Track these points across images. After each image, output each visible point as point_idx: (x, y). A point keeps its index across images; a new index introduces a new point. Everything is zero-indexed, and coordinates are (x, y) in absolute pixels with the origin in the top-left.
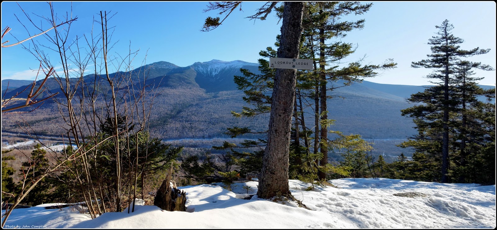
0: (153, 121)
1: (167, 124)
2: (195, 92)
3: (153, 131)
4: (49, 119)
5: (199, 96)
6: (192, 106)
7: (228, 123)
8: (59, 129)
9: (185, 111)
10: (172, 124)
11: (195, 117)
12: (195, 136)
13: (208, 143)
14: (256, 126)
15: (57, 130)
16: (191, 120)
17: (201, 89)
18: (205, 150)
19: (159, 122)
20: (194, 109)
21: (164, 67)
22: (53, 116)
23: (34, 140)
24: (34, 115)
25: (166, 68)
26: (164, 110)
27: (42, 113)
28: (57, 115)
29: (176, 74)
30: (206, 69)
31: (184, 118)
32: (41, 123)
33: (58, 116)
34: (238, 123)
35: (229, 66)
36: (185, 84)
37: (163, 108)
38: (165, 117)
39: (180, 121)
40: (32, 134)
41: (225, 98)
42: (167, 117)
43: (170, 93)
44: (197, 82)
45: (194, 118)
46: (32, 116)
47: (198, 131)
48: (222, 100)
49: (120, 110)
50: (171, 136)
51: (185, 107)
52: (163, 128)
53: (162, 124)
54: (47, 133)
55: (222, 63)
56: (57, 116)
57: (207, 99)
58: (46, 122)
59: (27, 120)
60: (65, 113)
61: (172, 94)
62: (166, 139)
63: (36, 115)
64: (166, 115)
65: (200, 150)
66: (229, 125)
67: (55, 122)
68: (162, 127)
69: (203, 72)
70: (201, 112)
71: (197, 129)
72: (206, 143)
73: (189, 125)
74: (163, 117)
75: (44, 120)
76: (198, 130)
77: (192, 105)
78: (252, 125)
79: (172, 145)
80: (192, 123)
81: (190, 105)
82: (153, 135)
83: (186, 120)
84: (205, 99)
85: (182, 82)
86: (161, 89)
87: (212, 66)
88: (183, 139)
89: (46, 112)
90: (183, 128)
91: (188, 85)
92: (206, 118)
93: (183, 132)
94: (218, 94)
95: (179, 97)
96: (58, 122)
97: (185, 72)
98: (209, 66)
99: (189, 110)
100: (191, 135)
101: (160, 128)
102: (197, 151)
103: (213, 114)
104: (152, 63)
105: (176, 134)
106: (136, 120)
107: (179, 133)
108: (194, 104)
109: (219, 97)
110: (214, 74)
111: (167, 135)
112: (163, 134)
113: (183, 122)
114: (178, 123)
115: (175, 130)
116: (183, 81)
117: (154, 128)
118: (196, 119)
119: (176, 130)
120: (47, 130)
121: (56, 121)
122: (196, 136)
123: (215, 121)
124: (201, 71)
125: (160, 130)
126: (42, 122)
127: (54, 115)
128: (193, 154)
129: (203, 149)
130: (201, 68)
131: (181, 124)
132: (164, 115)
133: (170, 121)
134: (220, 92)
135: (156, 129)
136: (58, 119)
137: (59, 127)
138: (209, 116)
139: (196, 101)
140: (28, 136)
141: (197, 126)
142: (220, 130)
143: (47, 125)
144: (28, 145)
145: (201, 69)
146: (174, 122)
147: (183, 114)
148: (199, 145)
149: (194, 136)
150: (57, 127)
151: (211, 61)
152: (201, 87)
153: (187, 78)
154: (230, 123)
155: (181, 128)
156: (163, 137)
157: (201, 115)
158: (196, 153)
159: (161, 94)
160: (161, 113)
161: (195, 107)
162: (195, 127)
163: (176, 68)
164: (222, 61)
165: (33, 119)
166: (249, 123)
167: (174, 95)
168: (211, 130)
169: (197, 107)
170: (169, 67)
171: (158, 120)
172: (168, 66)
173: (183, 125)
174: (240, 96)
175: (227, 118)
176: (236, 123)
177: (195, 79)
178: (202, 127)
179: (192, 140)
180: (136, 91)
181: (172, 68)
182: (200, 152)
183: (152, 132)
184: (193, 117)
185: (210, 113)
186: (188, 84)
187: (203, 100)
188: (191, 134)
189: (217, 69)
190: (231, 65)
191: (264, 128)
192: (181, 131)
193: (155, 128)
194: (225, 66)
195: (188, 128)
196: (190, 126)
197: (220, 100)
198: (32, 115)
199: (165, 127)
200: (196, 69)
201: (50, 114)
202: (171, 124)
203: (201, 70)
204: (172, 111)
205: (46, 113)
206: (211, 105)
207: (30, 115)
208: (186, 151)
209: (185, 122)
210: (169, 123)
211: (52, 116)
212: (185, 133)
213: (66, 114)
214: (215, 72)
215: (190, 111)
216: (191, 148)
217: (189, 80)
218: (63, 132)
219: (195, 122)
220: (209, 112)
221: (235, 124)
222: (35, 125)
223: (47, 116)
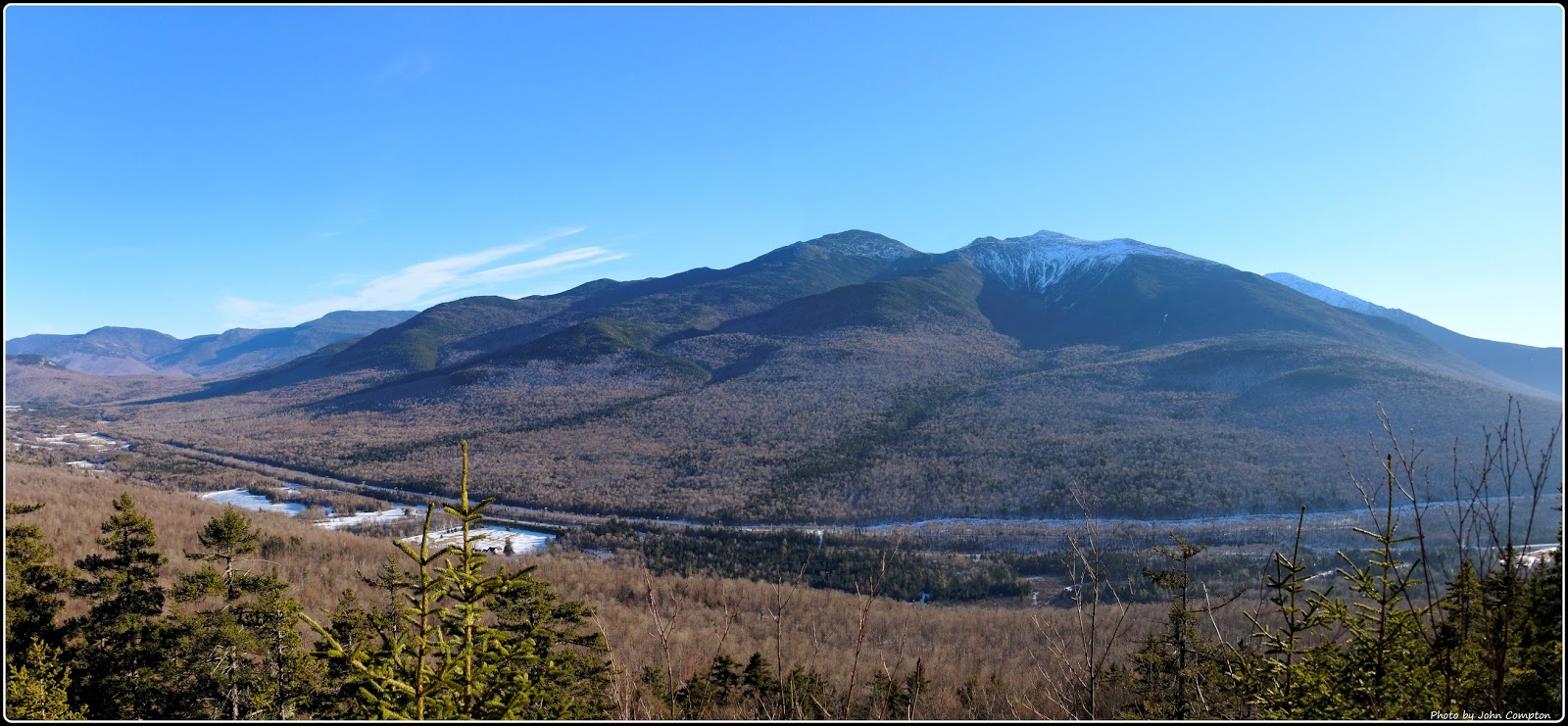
0: (817, 453)
1: (870, 466)
2: (974, 348)
3: (816, 489)
4: (454, 440)
5: (991, 361)
6: (965, 397)
7: (1074, 466)
8: (482, 473)
9: (938, 418)
10: (889, 462)
11: (975, 439)
12: (972, 510)
13: (1020, 533)
14: (1157, 475)
15: (476, 478)
16: (960, 450)
17: (997, 335)
18: (1009, 561)
19: (842, 457)
20: (972, 410)
21: (864, 251)
22: (466, 428)
23: (405, 507)
24: (408, 423)
25: (868, 255)
26: (858, 410)
27: (434, 416)
28: (478, 426)
29: (911, 279)
30: (1016, 266)
31: (935, 442)
32: (428, 453)
33: (481, 431)
34: (1103, 463)
35: (1098, 257)
36: (940, 315)
37: (856, 405)
38: (862, 437)
39: (920, 455)
40: (399, 486)
41: (1080, 369)
42: (870, 439)
43: (882, 349)
44: (985, 311)
45: (968, 441)
46: (403, 426)
47: (983, 490)
48: (1071, 376)
49: (698, 410)
50: (883, 508)
51: (939, 402)
52: (854, 480)
53: (850, 463)
54: (445, 485)
55: (1071, 244)
56: (477, 429)
57: (1020, 372)
58: (445, 447)
59: (389, 440)
60: (505, 417)
61: (892, 351)
62: (865, 520)
63: (414, 425)
64: (868, 431)
65: (991, 562)
66: (1078, 472)
67: (473, 449)
68: (852, 476)
69: (1006, 275)
70: (995, 420)
71: (981, 482)
72: (1011, 535)
73: (952, 469)
74: (856, 437)
75: (437, 441)
76: (984, 485)
77: (962, 395)
78: (1146, 470)
79: (889, 544)
80: (962, 462)
81: (957, 395)
82: (816, 506)
83: (941, 450)
84: (1012, 372)
85: (930, 307)
86: (849, 333)
87: (1038, 253)
88: (930, 522)
89: (444, 414)
90: (931, 480)
91: (949, 319)
92: (1015, 442)
93: (928, 495)
94: (1055, 354)
95: (918, 365)
96: (479, 448)
97: (940, 272)
98: (1025, 253)
99: (951, 413)
100: (957, 504)
101: (843, 477)
102: (978, 564)
103: (1039, 426)
104: (818, 236)
105: (902, 500)
106: (756, 447)
107: (913, 497)
108: (973, 389)
109: (1060, 366)
110: (1044, 282)
111: (869, 507)
112: (854, 504)
113: (928, 456)
114: (909, 459)
115: (898, 487)
116: (933, 305)
117: (821, 480)
118: (978, 444)
119: (904, 485)
120: (447, 476)
121: (475, 446)
122: (976, 507)
123: (1046, 453)
124: (998, 272)
125: (843, 486)
126: (432, 450)
127: (469, 424)
128: (966, 575)
129: (1002, 555)
130: (997, 258)
131: (921, 463)
132: (861, 429)
133: (881, 453)
134: (1066, 349)
135: (830, 484)
136: (480, 438)
137: (484, 469)
138: (1025, 436)
139: (977, 381)
140: (388, 494)
141: (980, 470)
142: (1047, 492)
143: (445, 457)
144: (387, 521)
145: (997, 260)
146: (896, 455)
147: (930, 426)
148: (987, 541)
149: (967, 508)
150: (476, 468)
151: (1032, 237)
152: (999, 327)
153: (945, 293)
154: (1081, 465)
155: (921, 479)
156: (855, 513)
157: (997, 432)
158: (974, 570)
159: (851, 353)
160: (850, 424)
161: (976, 401)
162: (973, 474)
163: (907, 256)
164: (1071, 238)
165: (404, 439)
166: (1138, 462)
167: (898, 355)
168: (1030, 487)
169: (983, 400)
170: (882, 253)
171: (837, 451)
172: (878, 248)
173: (928, 469)
174: (1113, 366)
175: (1071, 448)
176: (1098, 466)
177: (978, 300)
178: (998, 476)
179: (961, 523)
180: (758, 342)
181: (892, 254)
182: (990, 569)
183: (815, 493)
184: (966, 437)
185: (1029, 426)
186: (950, 315)
187: (1002, 375)
188: (960, 500)
189: (1055, 265)
190: (1103, 253)
191: (1179, 479)
192: (923, 490)
193: (824, 478)
194: (1084, 257)
195: (948, 478)
196: (955, 472)
197: (1064, 378)
198: (402, 423)
199: (863, 477)
200: (982, 264)
201: (456, 423)
202: (884, 465)
203: (999, 267)
204: (889, 416)
205: (444, 418)
206: (1034, 396)
207: (397, 423)
208: (940, 565)
209: (938, 457)
210: (878, 460)
211: (463, 428)
212: (936, 500)
213: (508, 421)
214: (1047, 278)
215: (957, 417)
216: (957, 554)
217: (955, 302)
218: (496, 483)
219: (974, 458)
220: (1025, 422)
221: (1094, 469)
222: (411, 459)
223: (448, 430)
